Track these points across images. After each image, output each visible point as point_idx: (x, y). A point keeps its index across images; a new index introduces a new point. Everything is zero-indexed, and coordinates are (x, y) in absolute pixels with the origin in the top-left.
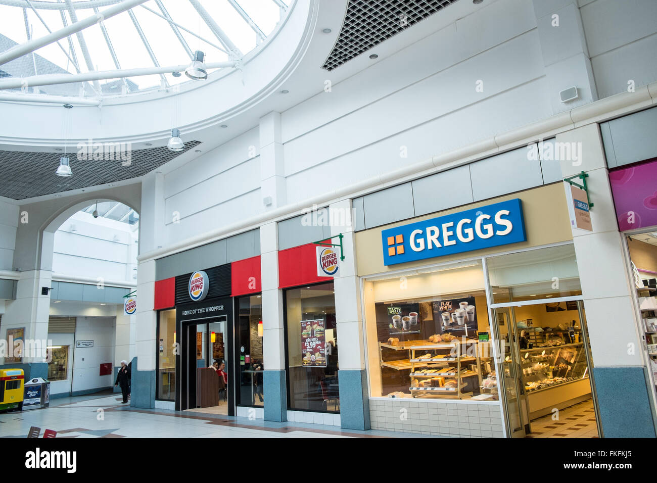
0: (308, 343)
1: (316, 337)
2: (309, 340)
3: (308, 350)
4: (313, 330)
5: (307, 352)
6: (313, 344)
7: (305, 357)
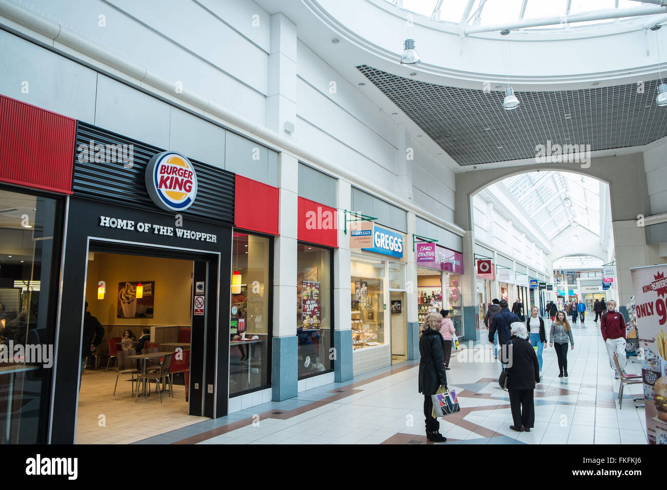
0: (308, 306)
1: (314, 300)
2: (308, 302)
3: (308, 313)
4: (312, 292)
5: (307, 315)
6: (312, 307)
7: (305, 321)
